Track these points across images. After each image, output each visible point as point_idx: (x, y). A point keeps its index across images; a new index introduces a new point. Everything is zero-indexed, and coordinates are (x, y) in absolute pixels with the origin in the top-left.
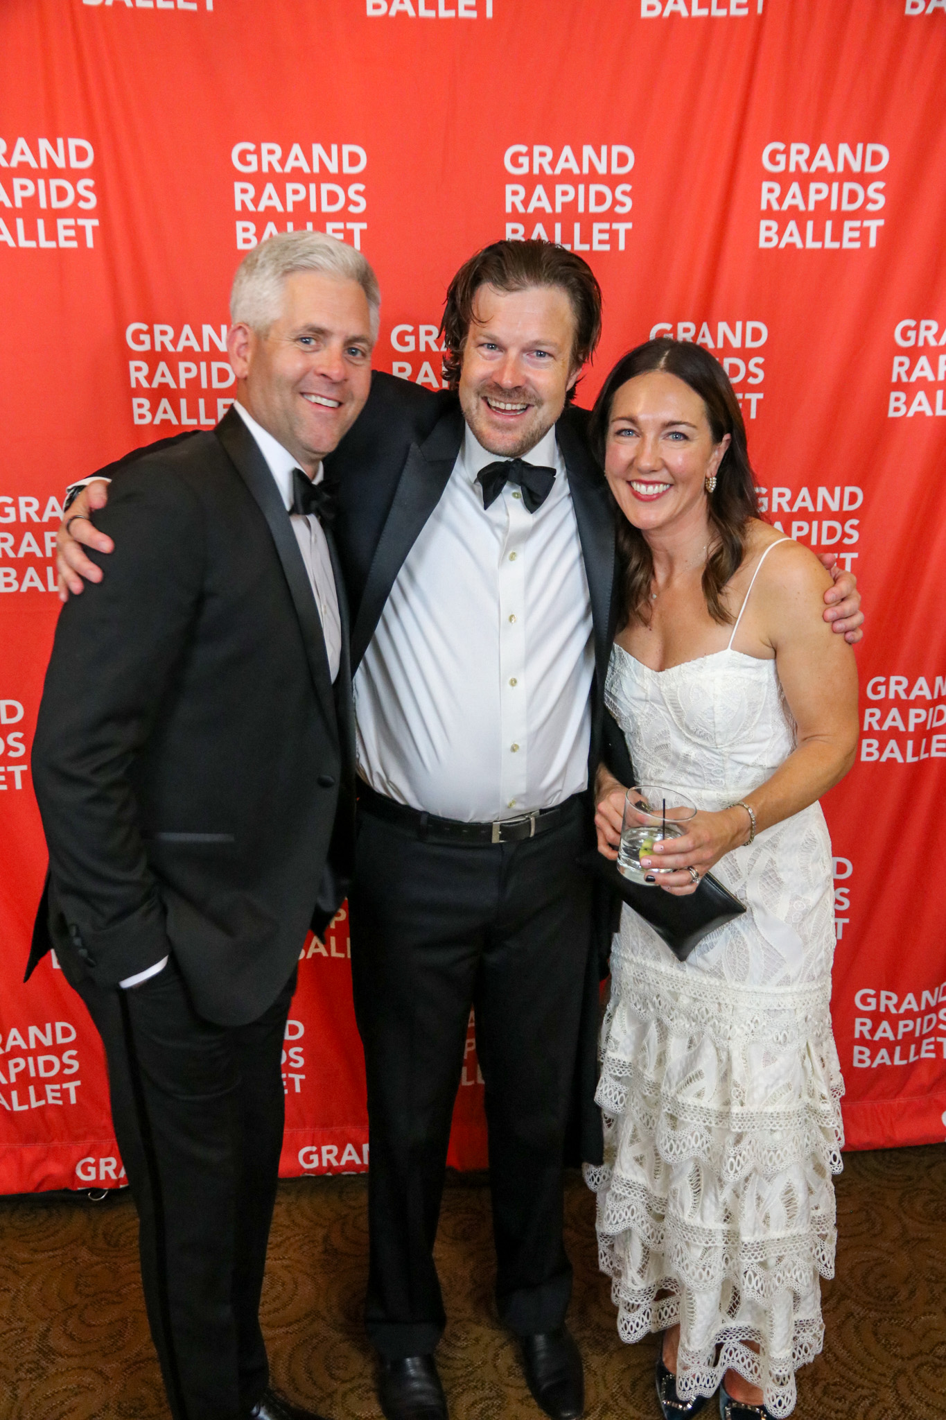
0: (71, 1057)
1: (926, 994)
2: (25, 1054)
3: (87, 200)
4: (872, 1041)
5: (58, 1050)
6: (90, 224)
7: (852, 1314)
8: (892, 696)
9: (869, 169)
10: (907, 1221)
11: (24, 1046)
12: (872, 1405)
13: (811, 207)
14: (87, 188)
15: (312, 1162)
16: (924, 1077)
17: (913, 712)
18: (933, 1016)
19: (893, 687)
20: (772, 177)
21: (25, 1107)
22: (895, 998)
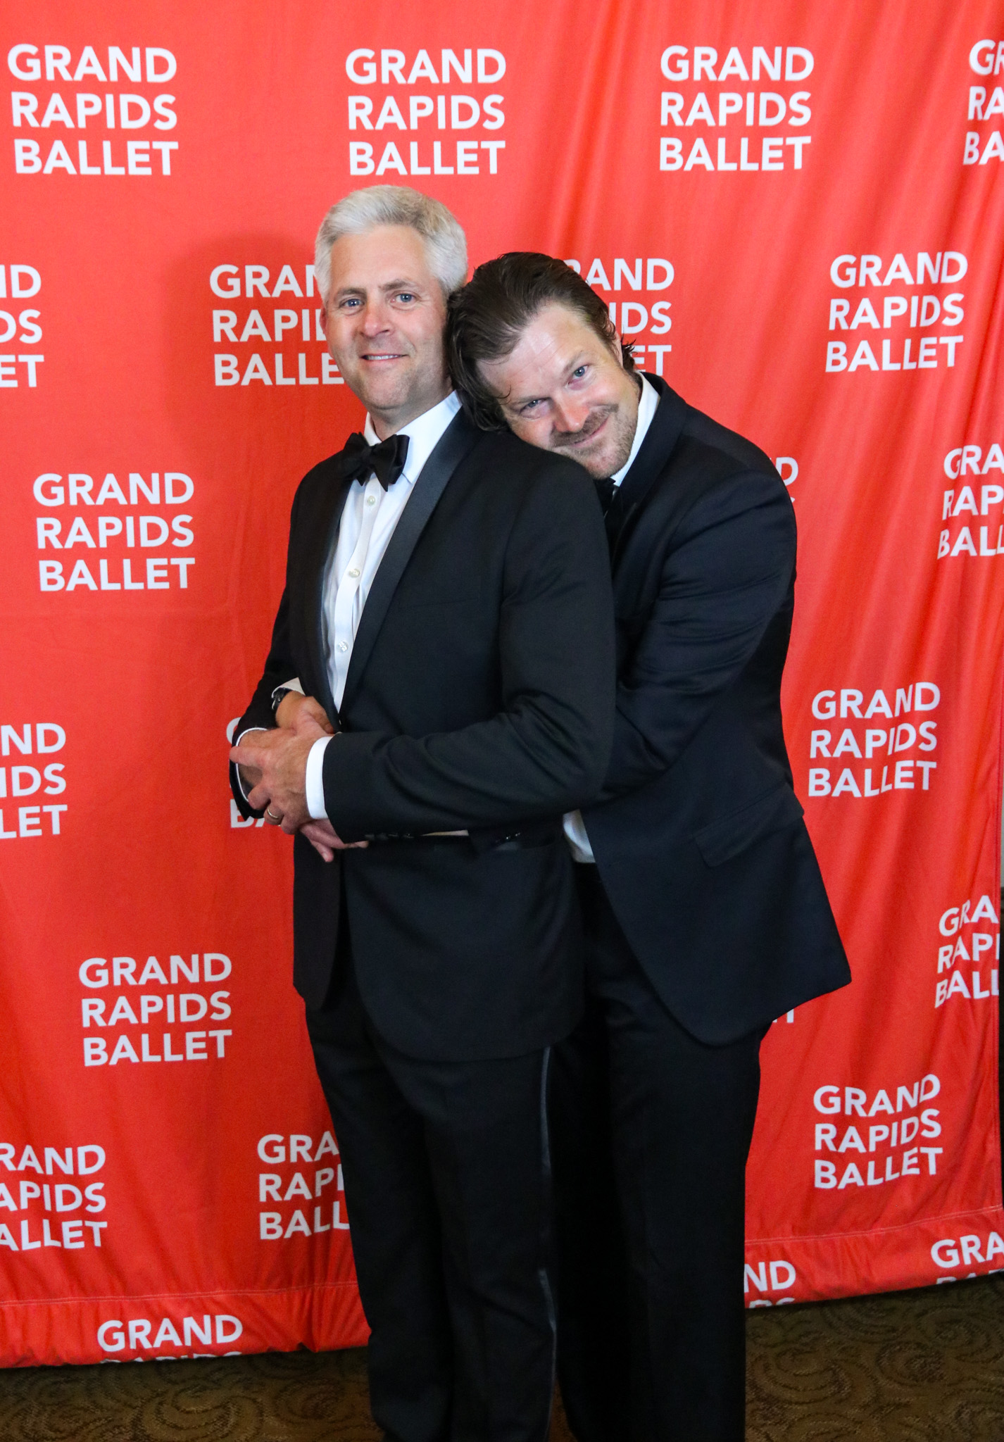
1: (902, 1091)
4: (837, 1153)
8: (844, 714)
10: (882, 1382)
13: (723, 122)
15: (116, 1342)
16: (906, 1200)
17: (870, 733)
18: (914, 1120)
19: (845, 703)
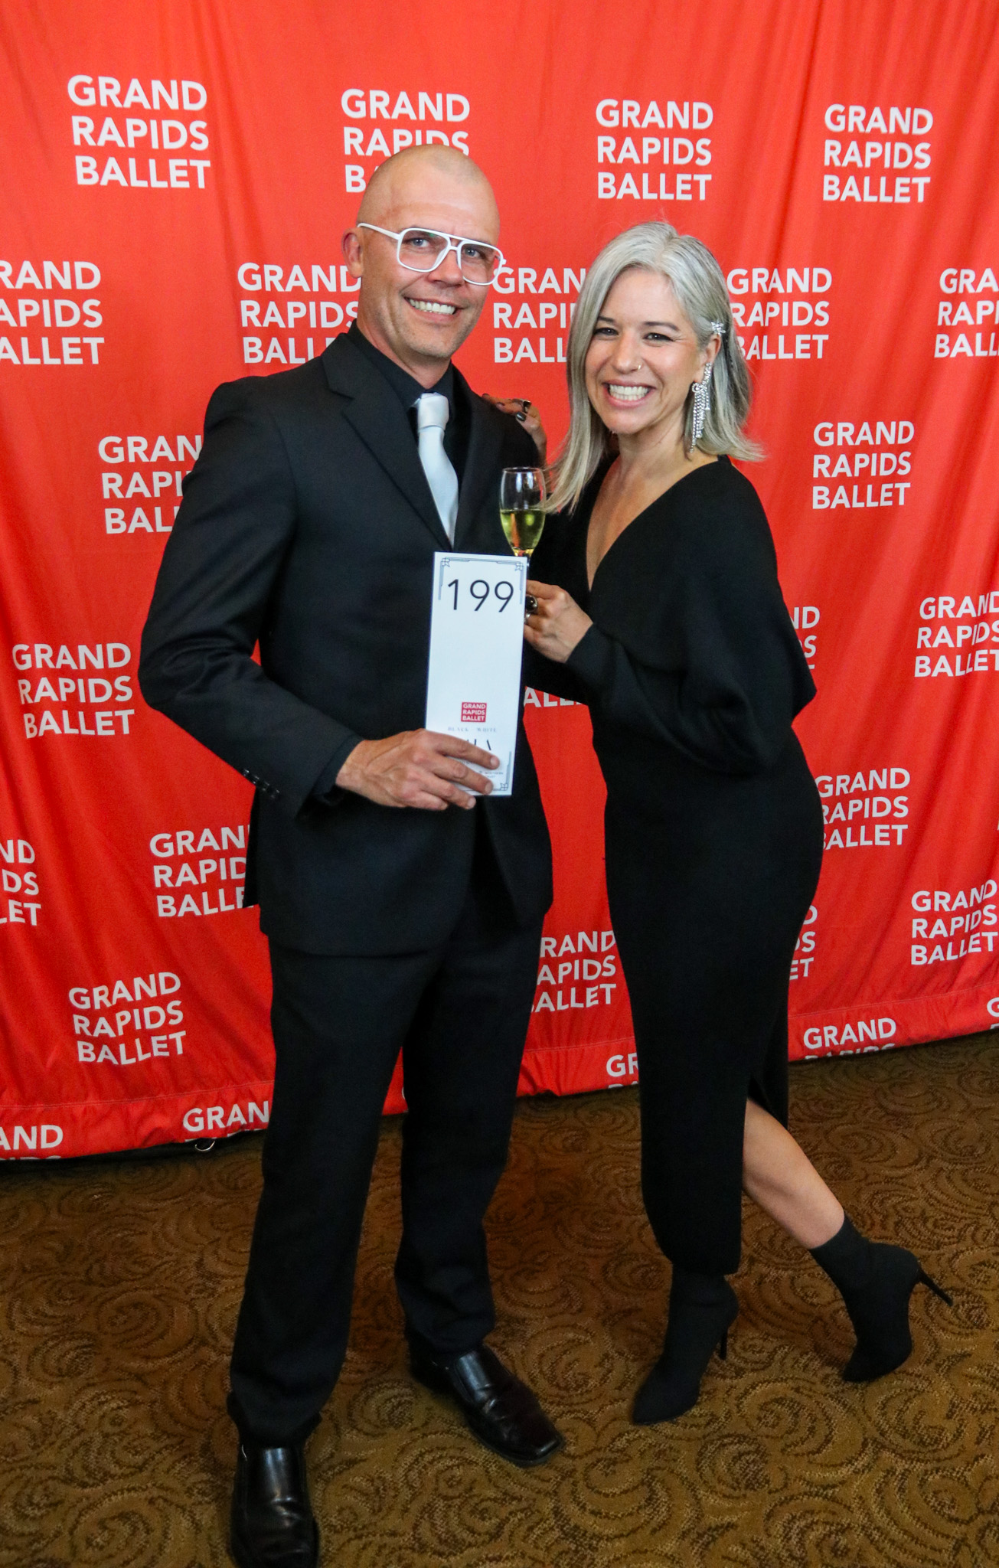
0: (175, 1008)
1: (973, 892)
2: (130, 1006)
3: (199, 141)
5: (162, 1001)
6: (201, 165)
7: (942, 1169)
8: (941, 615)
9: (916, 131)
11: (130, 999)
12: (976, 1229)
13: (868, 164)
14: (199, 130)
17: (960, 629)
18: (979, 912)
19: (941, 607)
20: (834, 136)
21: (133, 1061)
22: (948, 897)
